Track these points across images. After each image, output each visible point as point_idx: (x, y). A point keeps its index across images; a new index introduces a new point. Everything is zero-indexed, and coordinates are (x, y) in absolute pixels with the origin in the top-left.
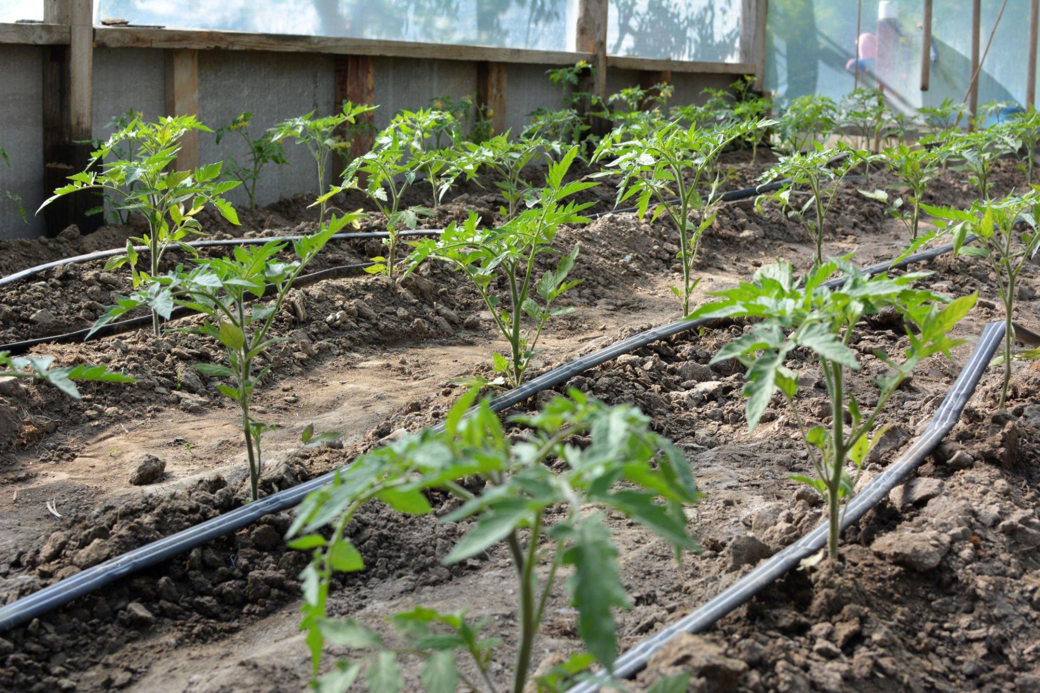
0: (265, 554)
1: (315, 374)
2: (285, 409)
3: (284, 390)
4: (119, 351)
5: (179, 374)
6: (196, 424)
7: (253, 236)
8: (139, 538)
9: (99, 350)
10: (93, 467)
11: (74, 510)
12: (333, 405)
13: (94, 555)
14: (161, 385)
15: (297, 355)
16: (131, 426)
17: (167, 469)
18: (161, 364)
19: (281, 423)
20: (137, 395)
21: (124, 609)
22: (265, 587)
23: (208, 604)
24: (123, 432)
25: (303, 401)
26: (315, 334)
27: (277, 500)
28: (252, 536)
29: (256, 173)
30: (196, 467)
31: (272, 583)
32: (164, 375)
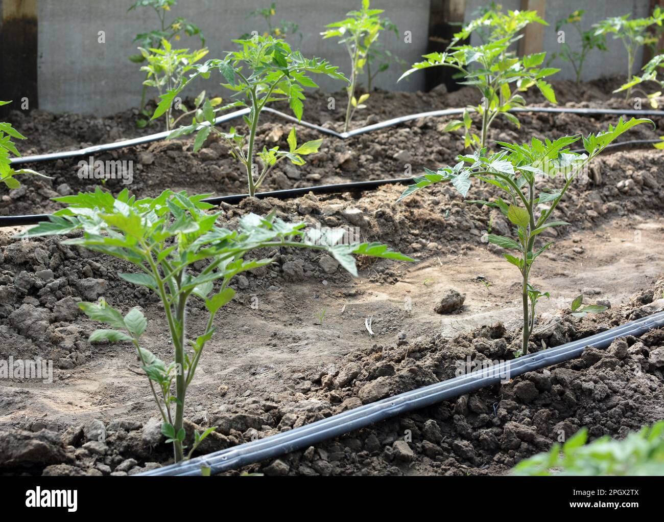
0: (524, 407)
1: (602, 230)
2: (573, 259)
3: (574, 242)
4: (447, 196)
5: (492, 220)
6: (497, 265)
7: (573, 106)
8: (416, 381)
9: (432, 193)
10: (409, 292)
11: (384, 329)
12: (611, 260)
13: (374, 393)
14: (476, 227)
15: (590, 212)
16: (446, 260)
17: (465, 303)
18: (479, 210)
19: (565, 272)
20: (456, 234)
21: (391, 444)
22: (516, 440)
23: (465, 449)
24: (438, 264)
25: (588, 254)
26: (607, 196)
27: (543, 357)
28: (515, 389)
29: (583, 56)
30: (489, 305)
31: (523, 437)
32: (479, 220)
